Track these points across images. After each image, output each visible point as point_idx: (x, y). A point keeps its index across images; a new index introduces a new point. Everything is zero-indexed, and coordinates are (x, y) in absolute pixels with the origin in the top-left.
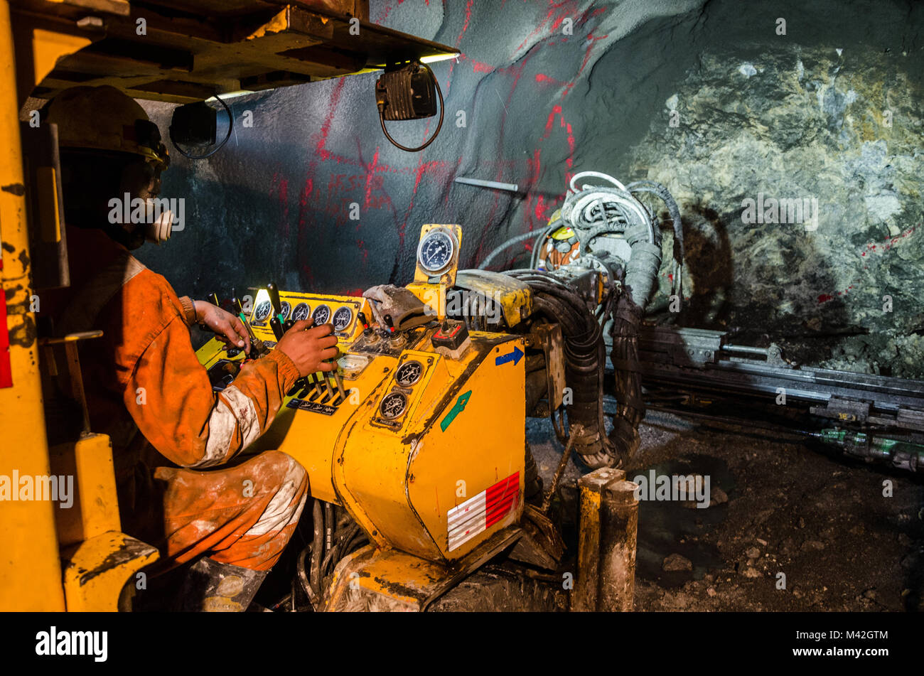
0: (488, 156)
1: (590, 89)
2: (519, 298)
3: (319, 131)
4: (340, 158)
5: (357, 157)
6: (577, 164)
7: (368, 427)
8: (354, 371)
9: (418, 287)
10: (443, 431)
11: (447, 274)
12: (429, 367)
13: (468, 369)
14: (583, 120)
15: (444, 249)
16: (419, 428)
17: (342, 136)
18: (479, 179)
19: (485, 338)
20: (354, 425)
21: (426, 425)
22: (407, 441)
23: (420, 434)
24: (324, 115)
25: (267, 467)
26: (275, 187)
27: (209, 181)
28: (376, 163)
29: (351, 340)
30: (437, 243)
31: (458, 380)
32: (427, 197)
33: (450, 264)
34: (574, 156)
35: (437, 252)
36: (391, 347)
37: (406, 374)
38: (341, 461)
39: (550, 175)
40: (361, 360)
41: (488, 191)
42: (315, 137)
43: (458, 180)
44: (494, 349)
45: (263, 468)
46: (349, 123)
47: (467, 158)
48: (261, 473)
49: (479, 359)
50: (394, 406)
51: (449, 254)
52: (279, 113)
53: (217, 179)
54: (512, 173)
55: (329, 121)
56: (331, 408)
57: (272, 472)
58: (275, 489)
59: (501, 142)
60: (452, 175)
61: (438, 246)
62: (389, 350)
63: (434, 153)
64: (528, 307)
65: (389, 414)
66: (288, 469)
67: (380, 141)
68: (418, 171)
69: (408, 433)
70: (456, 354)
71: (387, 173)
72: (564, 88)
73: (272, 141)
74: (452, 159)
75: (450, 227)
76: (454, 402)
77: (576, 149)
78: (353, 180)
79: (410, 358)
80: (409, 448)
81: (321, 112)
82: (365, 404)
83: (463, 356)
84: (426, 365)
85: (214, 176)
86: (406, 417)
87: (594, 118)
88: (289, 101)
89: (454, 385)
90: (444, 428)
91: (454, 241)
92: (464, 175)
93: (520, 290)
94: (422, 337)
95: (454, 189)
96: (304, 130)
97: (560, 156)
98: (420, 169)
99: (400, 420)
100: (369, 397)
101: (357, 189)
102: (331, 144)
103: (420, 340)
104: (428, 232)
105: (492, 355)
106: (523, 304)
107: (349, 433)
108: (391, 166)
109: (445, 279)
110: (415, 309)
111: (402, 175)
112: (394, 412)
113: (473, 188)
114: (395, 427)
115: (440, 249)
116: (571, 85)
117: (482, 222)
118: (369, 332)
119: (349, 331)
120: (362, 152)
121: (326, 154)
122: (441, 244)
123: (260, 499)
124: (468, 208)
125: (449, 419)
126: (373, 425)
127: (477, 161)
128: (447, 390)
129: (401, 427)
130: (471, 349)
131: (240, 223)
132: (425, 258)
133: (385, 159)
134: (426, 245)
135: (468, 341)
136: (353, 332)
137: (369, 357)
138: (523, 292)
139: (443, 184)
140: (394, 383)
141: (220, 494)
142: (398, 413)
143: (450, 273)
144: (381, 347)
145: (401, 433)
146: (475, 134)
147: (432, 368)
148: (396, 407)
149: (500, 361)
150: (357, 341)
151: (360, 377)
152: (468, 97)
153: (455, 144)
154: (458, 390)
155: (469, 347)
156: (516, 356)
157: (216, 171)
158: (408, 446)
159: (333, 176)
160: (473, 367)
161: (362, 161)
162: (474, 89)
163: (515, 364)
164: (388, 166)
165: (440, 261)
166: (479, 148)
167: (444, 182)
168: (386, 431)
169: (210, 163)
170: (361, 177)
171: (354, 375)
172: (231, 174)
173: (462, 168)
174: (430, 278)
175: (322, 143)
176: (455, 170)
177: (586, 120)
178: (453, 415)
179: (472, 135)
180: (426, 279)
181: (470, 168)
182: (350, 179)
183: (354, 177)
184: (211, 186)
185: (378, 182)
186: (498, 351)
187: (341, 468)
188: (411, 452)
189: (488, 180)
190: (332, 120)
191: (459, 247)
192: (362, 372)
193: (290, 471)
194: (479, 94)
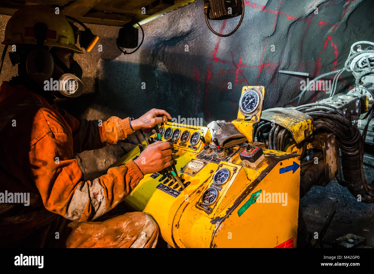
0: (295, 60)
1: (346, 28)
2: (303, 125)
3: (214, 49)
4: (224, 61)
5: (232, 61)
6: (339, 64)
7: (194, 208)
8: (194, 171)
9: (238, 122)
10: (240, 216)
11: (255, 115)
12: (233, 174)
13: (260, 176)
14: (343, 42)
15: (254, 100)
16: (223, 214)
17: (224, 51)
18: (290, 71)
19: (275, 155)
20: (187, 205)
21: (227, 212)
22: (214, 221)
23: (222, 218)
24: (216, 42)
25: (132, 223)
26: (194, 74)
27: (164, 72)
28: (240, 63)
29: (198, 151)
30: (250, 97)
31: (253, 183)
32: (265, 79)
33: (257, 109)
34: (338, 60)
35: (250, 102)
36: (218, 157)
37: (220, 176)
38: (177, 226)
39: (325, 70)
40: (200, 163)
41: (295, 77)
42: (212, 52)
43: (280, 71)
44: (279, 163)
45: (129, 224)
46: (228, 45)
47: (284, 61)
48: (127, 227)
49: (268, 170)
50: (210, 197)
51: (257, 103)
52: (195, 41)
53: (167, 71)
54: (307, 68)
55: (218, 44)
56: (177, 192)
57: (134, 227)
58: (134, 238)
59: (301, 54)
60: (277, 69)
61: (250, 99)
62: (217, 159)
63: (268, 59)
64: (310, 129)
65: (207, 202)
66: (144, 225)
67: (242, 53)
68: (260, 67)
69: (215, 216)
70: (254, 165)
71: (246, 69)
72: (333, 27)
73: (192, 54)
74: (277, 61)
75: (258, 87)
76: (248, 197)
77: (339, 57)
78: (230, 71)
79: (224, 167)
80: (214, 227)
81: (214, 40)
82: (196, 192)
83: (259, 167)
84: (232, 172)
85: (166, 69)
86: (216, 205)
87: (348, 41)
88: (199, 36)
89: (250, 186)
90: (240, 214)
91: (259, 95)
92: (283, 69)
93: (305, 120)
94: (236, 152)
95: (278, 76)
96: (206, 49)
97: (330, 60)
98: (261, 66)
99: (212, 207)
100: (198, 188)
101: (232, 76)
102: (219, 55)
103: (234, 154)
104: (246, 90)
105: (278, 167)
106: (307, 128)
107: (184, 209)
108: (247, 65)
109: (254, 118)
110: (233, 135)
111: (252, 69)
112: (209, 201)
113: (287, 75)
114: (209, 211)
115: (252, 100)
116: (337, 25)
117: (292, 91)
118: (207, 147)
119: (197, 146)
120: (234, 58)
121: (217, 60)
122: (252, 97)
123: (125, 243)
124: (285, 85)
125: (244, 208)
126: (197, 207)
127: (289, 63)
128: (245, 189)
129: (212, 211)
130: (264, 162)
131: (178, 90)
132: (243, 105)
133: (245, 62)
134: (244, 98)
135: (262, 157)
136: (199, 147)
137: (204, 163)
138: (307, 121)
139: (273, 73)
140: (213, 181)
141: (100, 239)
142: (211, 202)
143: (257, 115)
144: (212, 157)
145: (211, 216)
146: (288, 50)
147: (235, 175)
148: (211, 197)
149: (282, 171)
150: (201, 152)
151: (197, 174)
152: (285, 32)
153: (279, 55)
154: (252, 190)
155: (263, 161)
156: (294, 167)
157: (167, 68)
158: (214, 226)
159: (220, 69)
160: (263, 175)
161: (234, 62)
162: (288, 29)
163: (293, 173)
164: (246, 65)
165: (252, 108)
166: (290, 57)
167: (273, 72)
168: (203, 212)
169: (164, 64)
170: (233, 70)
171: (194, 173)
172: (174, 69)
173: (282, 66)
174: (246, 117)
175: (215, 55)
176: (279, 67)
177: (344, 42)
178: (247, 206)
179: (287, 50)
180: (243, 117)
181: (286, 66)
182: (228, 71)
183: (230, 70)
184: (165, 74)
185: (241, 73)
186: (281, 164)
187: (178, 230)
188: (215, 230)
189: (295, 71)
190: (220, 44)
191: (262, 99)
192: (198, 172)
193: (145, 226)
194: (290, 31)
